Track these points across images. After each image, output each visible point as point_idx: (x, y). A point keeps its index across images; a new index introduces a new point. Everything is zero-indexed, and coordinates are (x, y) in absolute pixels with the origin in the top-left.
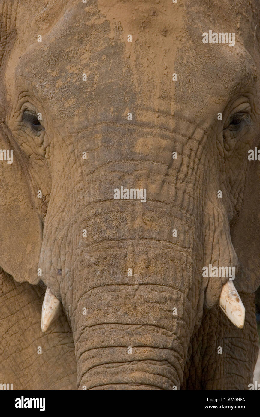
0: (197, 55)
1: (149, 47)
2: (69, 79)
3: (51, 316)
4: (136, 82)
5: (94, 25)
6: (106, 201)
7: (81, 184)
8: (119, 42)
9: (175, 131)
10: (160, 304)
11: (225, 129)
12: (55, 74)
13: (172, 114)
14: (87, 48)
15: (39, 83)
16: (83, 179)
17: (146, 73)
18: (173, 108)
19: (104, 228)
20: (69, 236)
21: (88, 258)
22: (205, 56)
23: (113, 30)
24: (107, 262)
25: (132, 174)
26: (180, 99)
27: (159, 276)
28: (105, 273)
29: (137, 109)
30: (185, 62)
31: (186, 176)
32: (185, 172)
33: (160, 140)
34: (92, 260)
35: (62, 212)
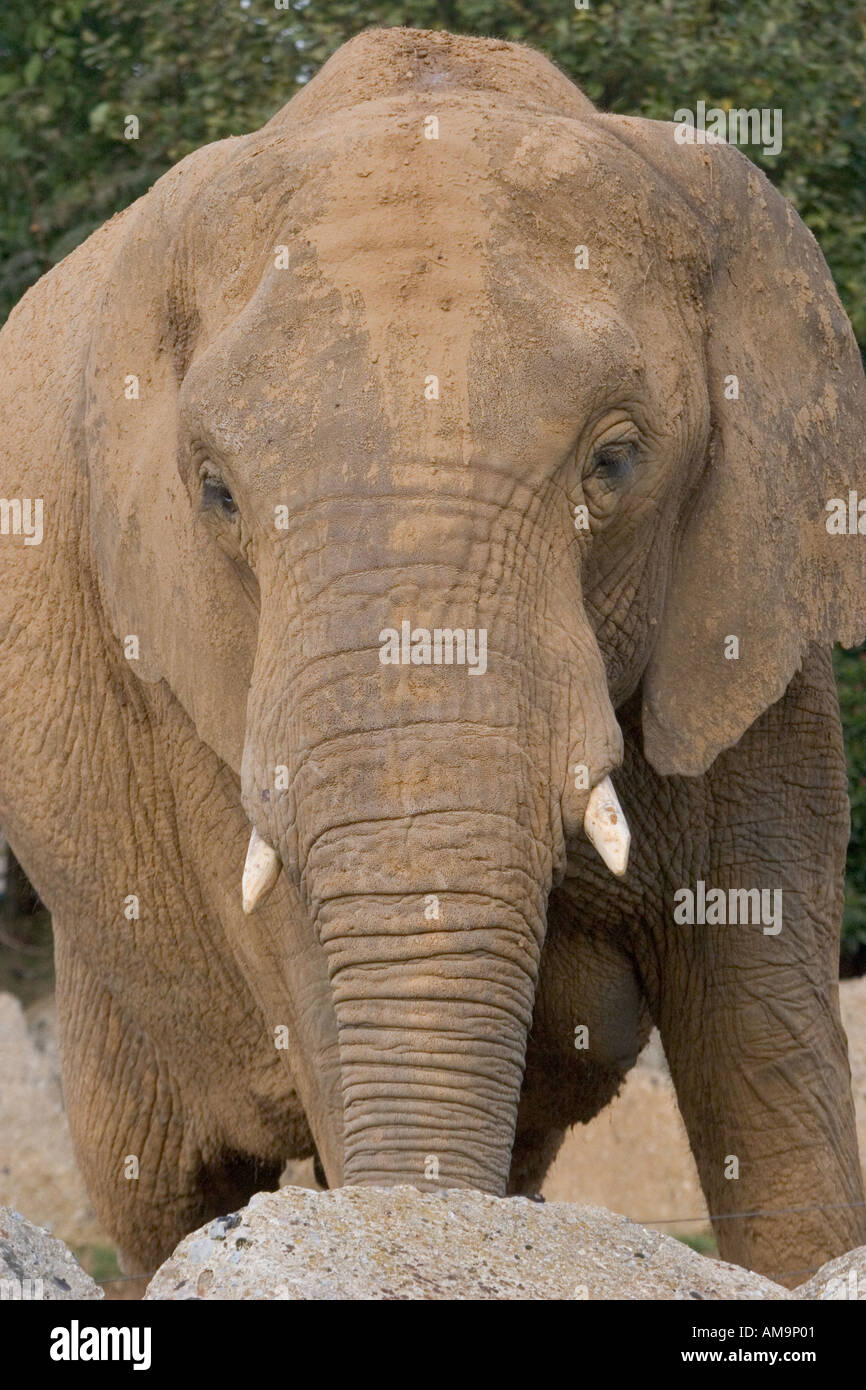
0: (513, 339)
1: (415, 336)
2: (267, 414)
3: (258, 882)
4: (389, 412)
5: (312, 300)
6: (339, 653)
7: (297, 621)
8: (357, 332)
9: (471, 497)
10: (457, 848)
11: (585, 477)
12: (241, 403)
13: (466, 463)
14: (300, 347)
15: (214, 424)
16: (300, 611)
17: (409, 390)
18: (468, 449)
19: (337, 709)
20: (281, 724)
21: (316, 769)
22: (528, 341)
23: (348, 307)
24: (350, 778)
25: (385, 594)
26: (483, 432)
27: (450, 793)
28: (348, 800)
29: (392, 463)
30: (488, 357)
31: (499, 582)
32: (497, 575)
33: (440, 518)
34: (322, 775)
35: (271, 675)
